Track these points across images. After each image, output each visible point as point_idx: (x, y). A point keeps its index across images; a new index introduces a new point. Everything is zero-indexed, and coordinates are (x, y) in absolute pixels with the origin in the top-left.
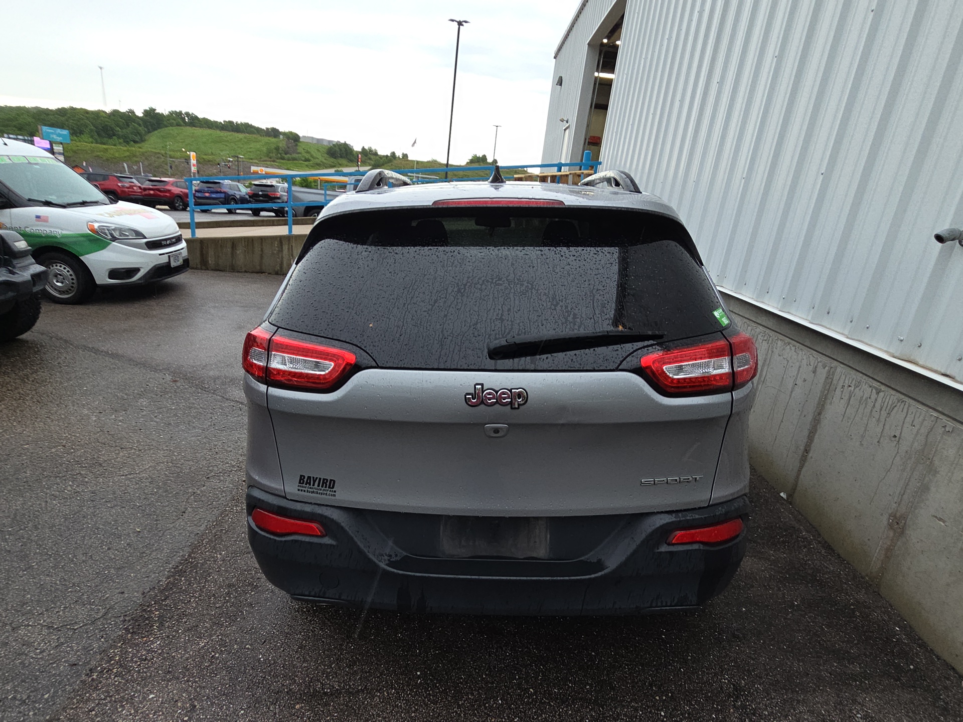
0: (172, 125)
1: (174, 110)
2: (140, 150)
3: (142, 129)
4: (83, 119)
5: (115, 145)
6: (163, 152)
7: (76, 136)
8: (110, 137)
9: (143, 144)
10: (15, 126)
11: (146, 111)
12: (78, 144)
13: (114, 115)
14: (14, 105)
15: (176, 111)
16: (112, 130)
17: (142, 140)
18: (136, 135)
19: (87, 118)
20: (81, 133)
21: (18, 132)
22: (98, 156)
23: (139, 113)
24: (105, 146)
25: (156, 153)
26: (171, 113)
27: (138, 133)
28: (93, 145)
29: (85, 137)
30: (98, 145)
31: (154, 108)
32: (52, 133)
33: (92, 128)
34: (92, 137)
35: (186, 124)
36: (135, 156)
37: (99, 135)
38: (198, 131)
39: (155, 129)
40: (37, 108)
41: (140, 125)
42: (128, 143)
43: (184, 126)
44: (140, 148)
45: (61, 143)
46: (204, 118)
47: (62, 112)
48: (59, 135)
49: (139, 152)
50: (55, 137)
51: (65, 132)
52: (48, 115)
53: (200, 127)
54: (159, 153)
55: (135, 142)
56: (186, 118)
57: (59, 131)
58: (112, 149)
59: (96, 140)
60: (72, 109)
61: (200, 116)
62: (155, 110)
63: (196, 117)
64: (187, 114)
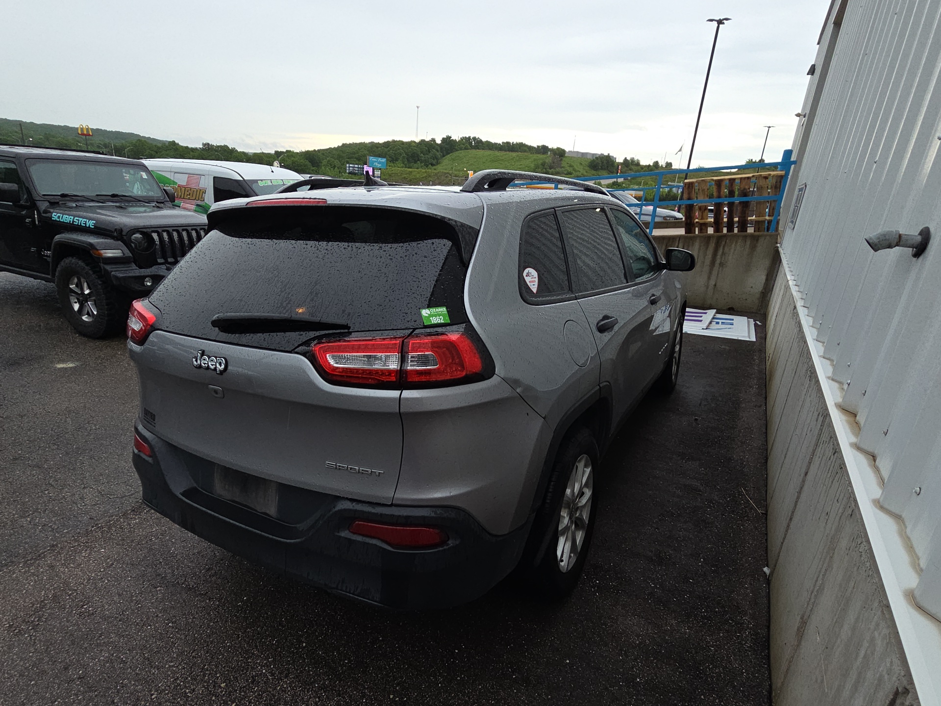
0: (461, 149)
1: (464, 136)
2: (435, 171)
3: (439, 154)
4: (399, 149)
5: (417, 169)
6: (451, 172)
7: (393, 163)
8: (415, 162)
9: (438, 165)
10: (355, 158)
11: (443, 139)
12: (393, 168)
13: (421, 145)
14: (358, 141)
15: (466, 137)
16: (418, 156)
17: (438, 163)
18: (434, 160)
19: (403, 148)
20: (397, 160)
21: (357, 162)
22: (404, 178)
23: (439, 141)
24: (410, 170)
25: (446, 173)
26: (462, 139)
27: (435, 158)
28: (404, 169)
29: (399, 163)
30: (406, 169)
31: (450, 136)
32: (375, 161)
33: (404, 155)
34: (403, 163)
35: (472, 147)
36: (430, 176)
37: (408, 160)
38: (480, 152)
39: (448, 154)
40: (372, 143)
41: (437, 151)
42: (427, 166)
43: (470, 149)
44: (435, 169)
45: (380, 169)
46: (487, 141)
47: (387, 144)
48: (379, 163)
49: (434, 173)
50: (376, 164)
51: (384, 160)
52: (377, 148)
53: (483, 149)
54: (447, 173)
55: (432, 165)
56: (473, 142)
57: (380, 159)
58: (415, 171)
59: (406, 165)
60: (394, 141)
61: (484, 140)
62: (451, 137)
63: (481, 140)
64: (474, 138)
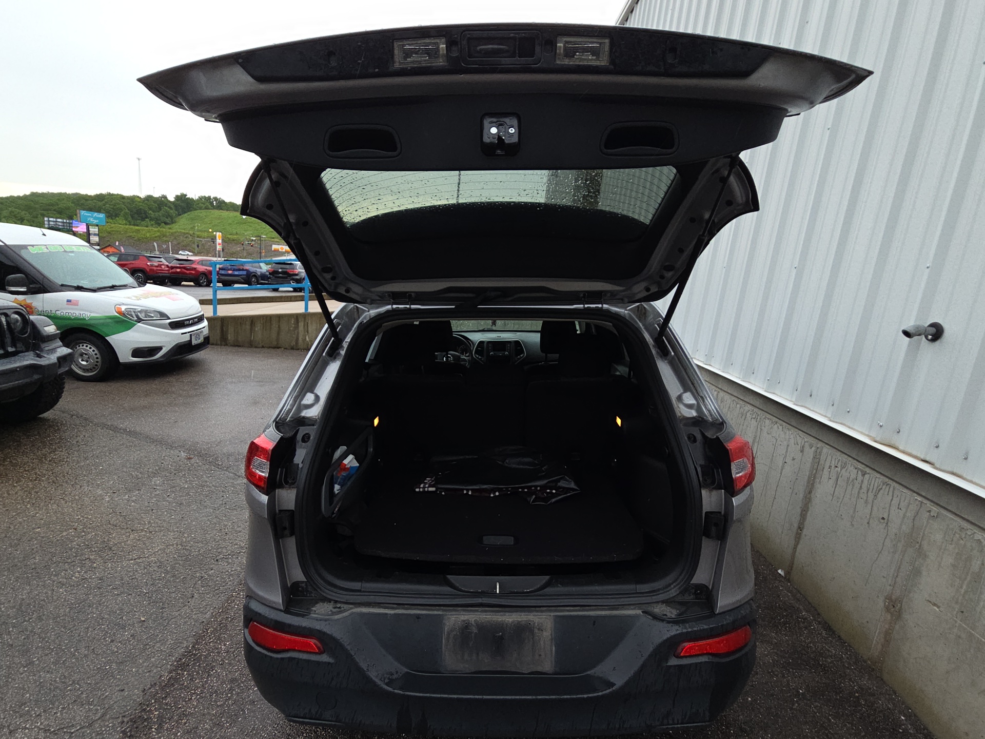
0: (201, 208)
1: (203, 196)
2: (170, 230)
3: (173, 212)
4: (118, 204)
5: (147, 227)
6: (191, 232)
7: (112, 219)
8: (143, 219)
9: (173, 225)
10: (54, 210)
11: (177, 196)
12: (113, 225)
13: (148, 200)
14: (55, 192)
15: (205, 196)
16: (145, 212)
17: (173, 222)
18: (167, 218)
19: (124, 203)
20: (117, 216)
21: (58, 216)
22: (130, 236)
23: (171, 198)
24: (137, 228)
25: (185, 234)
26: (201, 198)
27: (168, 216)
28: (127, 226)
29: (120, 220)
30: (131, 227)
31: (185, 193)
32: (89, 216)
33: (127, 211)
34: (126, 219)
35: (214, 208)
36: (164, 236)
37: (132, 217)
38: (225, 214)
39: (185, 213)
40: (77, 194)
41: (171, 208)
42: (159, 225)
43: (212, 209)
44: (170, 228)
45: (97, 226)
46: (230, 203)
47: (100, 197)
48: (95, 218)
49: (169, 232)
50: (92, 220)
51: (102, 216)
52: (86, 200)
53: (227, 210)
54: (187, 233)
55: (166, 223)
56: (215, 202)
57: (96, 214)
58: (143, 230)
59: (130, 222)
60: (109, 194)
61: (227, 200)
62: (186, 195)
63: (224, 201)
64: (216, 199)
